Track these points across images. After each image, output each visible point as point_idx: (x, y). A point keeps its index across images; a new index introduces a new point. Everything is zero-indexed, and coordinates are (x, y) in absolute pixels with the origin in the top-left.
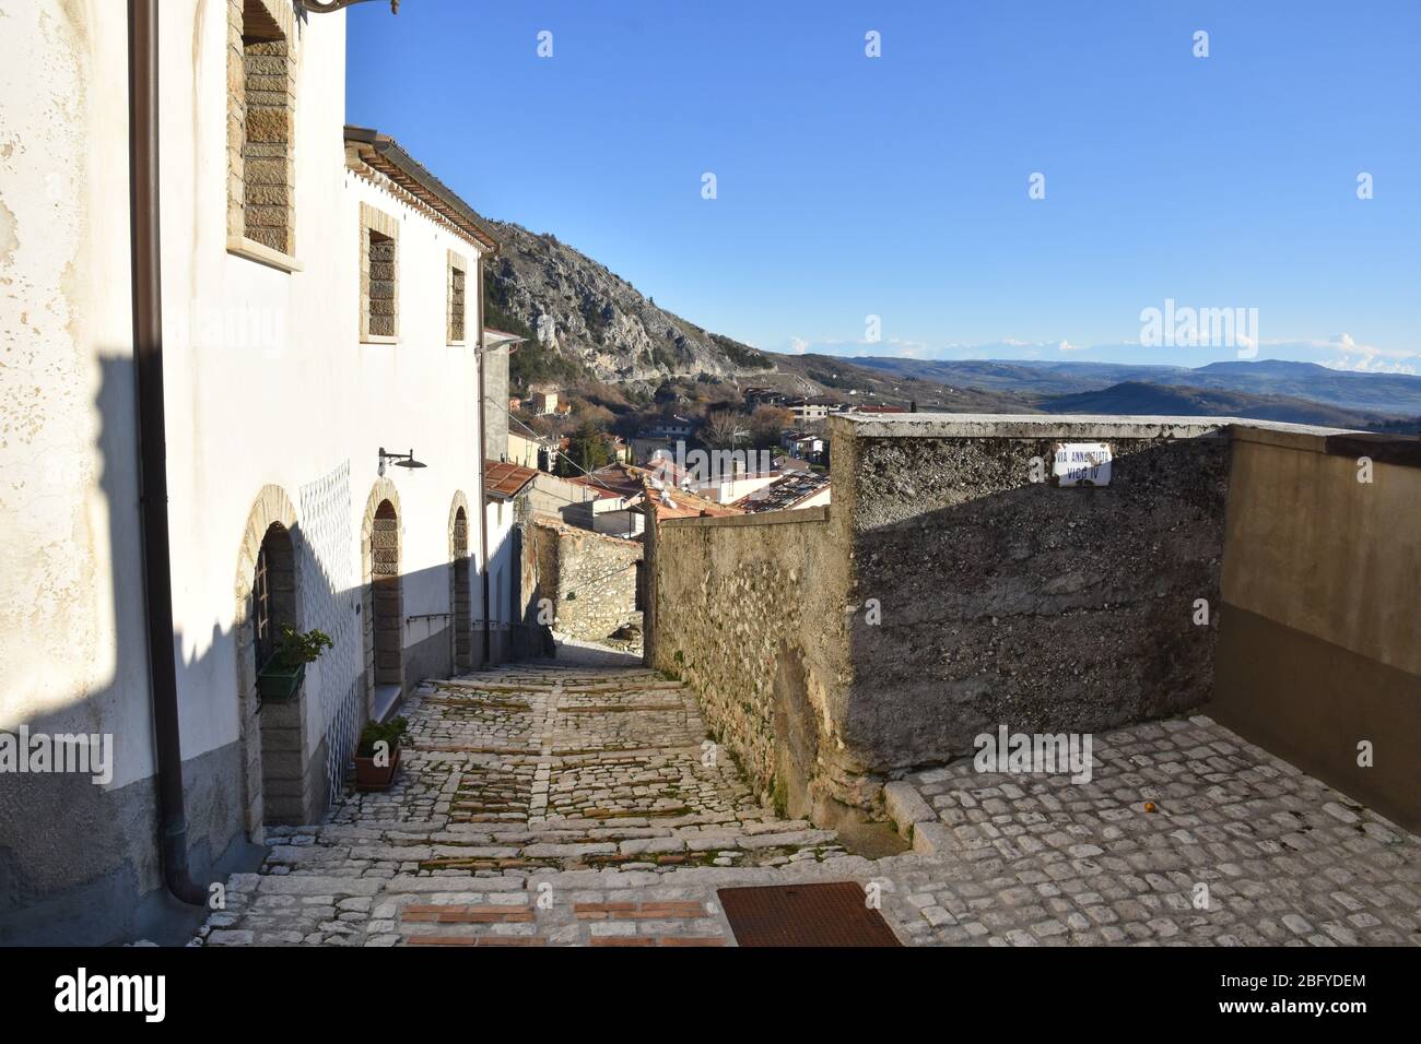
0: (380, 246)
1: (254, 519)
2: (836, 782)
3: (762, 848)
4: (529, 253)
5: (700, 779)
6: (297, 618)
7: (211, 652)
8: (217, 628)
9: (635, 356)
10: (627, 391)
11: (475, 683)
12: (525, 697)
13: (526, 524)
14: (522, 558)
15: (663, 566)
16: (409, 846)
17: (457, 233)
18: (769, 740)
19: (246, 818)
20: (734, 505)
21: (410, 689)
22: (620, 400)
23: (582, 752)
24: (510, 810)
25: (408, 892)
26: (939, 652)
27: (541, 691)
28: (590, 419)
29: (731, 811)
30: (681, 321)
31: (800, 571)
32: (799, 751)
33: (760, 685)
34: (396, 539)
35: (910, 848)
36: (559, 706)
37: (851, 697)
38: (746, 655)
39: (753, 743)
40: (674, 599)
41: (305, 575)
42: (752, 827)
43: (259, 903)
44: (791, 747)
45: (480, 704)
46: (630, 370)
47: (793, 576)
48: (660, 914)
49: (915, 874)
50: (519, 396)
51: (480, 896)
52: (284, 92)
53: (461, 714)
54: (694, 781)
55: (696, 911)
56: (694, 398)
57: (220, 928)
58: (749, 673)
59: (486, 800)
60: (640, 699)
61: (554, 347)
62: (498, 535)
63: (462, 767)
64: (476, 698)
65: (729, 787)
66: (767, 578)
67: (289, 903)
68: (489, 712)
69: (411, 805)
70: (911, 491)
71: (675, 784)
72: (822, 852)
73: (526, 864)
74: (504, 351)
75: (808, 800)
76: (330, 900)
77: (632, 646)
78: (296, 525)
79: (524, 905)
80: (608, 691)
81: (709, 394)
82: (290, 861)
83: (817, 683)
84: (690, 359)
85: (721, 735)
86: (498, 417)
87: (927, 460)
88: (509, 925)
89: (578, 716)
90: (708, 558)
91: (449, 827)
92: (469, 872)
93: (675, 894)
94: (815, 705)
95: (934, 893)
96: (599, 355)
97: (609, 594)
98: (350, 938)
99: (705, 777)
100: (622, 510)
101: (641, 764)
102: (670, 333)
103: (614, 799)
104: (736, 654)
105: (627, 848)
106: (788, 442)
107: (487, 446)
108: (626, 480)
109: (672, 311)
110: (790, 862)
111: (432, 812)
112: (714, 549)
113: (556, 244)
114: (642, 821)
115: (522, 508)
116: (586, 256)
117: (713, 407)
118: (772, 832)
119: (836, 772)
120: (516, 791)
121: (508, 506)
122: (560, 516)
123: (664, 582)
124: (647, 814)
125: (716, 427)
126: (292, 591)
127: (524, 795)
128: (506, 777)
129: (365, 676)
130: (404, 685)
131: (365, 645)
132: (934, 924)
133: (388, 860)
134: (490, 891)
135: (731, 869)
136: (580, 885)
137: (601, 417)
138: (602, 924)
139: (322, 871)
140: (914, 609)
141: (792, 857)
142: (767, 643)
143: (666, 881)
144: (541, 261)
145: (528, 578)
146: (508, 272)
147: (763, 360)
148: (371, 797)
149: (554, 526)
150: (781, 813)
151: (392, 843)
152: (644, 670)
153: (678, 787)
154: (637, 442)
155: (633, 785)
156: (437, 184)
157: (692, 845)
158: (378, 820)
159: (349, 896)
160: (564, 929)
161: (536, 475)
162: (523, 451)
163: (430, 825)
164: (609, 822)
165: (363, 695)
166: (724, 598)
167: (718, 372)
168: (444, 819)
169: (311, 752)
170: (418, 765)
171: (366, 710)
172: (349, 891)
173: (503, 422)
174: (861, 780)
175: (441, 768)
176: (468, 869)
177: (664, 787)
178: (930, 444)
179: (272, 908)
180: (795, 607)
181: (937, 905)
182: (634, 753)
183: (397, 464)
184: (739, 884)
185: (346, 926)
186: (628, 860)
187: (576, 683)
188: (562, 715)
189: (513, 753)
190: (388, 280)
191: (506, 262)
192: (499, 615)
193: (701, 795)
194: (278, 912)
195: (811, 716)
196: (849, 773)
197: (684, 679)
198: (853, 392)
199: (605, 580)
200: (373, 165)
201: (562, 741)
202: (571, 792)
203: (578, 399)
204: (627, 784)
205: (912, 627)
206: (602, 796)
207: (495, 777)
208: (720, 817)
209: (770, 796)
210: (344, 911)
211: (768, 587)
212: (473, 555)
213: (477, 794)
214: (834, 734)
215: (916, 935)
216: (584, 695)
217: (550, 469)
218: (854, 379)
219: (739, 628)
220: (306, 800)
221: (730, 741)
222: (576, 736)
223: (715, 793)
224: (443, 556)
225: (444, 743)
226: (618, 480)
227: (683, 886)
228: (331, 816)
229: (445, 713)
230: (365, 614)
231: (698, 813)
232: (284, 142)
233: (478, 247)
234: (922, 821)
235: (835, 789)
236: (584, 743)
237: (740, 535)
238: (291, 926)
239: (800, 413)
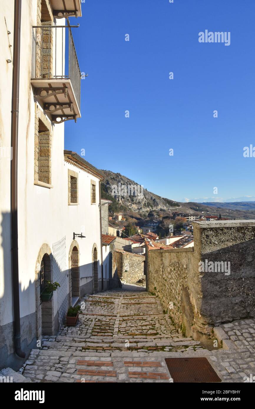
0: (73, 180)
1: (40, 253)
2: (199, 327)
3: (178, 346)
4: (113, 178)
5: (161, 324)
6: (51, 278)
7: (28, 288)
8: (30, 281)
9: (142, 204)
10: (140, 214)
11: (99, 296)
12: (113, 300)
13: (113, 251)
14: (112, 261)
15: (150, 263)
16: (80, 343)
17: (93, 175)
18: (180, 313)
19: (37, 333)
20: (170, 245)
21: (81, 298)
22: (139, 216)
23: (128, 316)
24: (108, 332)
25: (79, 356)
26: (227, 289)
27: (117, 298)
28: (130, 222)
29: (170, 334)
30: (154, 194)
31: (187, 265)
32: (188, 317)
33: (177, 297)
34: (78, 257)
35: (222, 347)
36: (122, 303)
37: (202, 302)
38: (173, 288)
39: (176, 314)
40: (153, 272)
41: (53, 267)
42: (176, 339)
43: (39, 358)
44: (186, 316)
45: (101, 302)
46: (141, 208)
47: (185, 267)
48: (148, 365)
49: (223, 356)
50: (112, 216)
51: (98, 358)
52: (49, 144)
53: (95, 305)
54: (159, 325)
55: (159, 365)
56: (159, 215)
57: (29, 365)
58: (174, 294)
59: (102, 330)
60: (144, 301)
61: (121, 203)
62: (105, 255)
63: (95, 320)
64: (99, 300)
65: (169, 327)
66: (177, 266)
67: (47, 358)
68: (103, 304)
69: (81, 330)
70: (216, 243)
71: (154, 326)
72: (196, 348)
73: (112, 349)
74: (107, 205)
75: (192, 331)
76: (58, 358)
77: (143, 285)
78: (51, 254)
79: (110, 361)
80: (135, 298)
81: (163, 214)
82: (48, 346)
83: (192, 297)
84: (157, 205)
85: (167, 311)
86: (105, 222)
87: (221, 234)
88: (106, 367)
89: (127, 305)
90: (162, 261)
91: (91, 337)
92: (96, 351)
93: (153, 359)
94: (192, 303)
95: (229, 362)
96: (133, 205)
97: (136, 270)
98: (63, 369)
99: (163, 324)
100: (140, 247)
101: (144, 320)
102: (151, 198)
103: (137, 330)
104: (170, 288)
105: (140, 345)
106: (185, 227)
107: (102, 231)
108: (141, 238)
109: (152, 192)
110: (186, 350)
111: (87, 333)
112: (164, 258)
113: (120, 175)
114: (144, 337)
115: (112, 247)
116: (128, 178)
117: (164, 218)
118: (181, 341)
119: (199, 324)
120: (110, 327)
121: (108, 247)
122: (123, 249)
123: (150, 267)
124: (146, 335)
125: (165, 223)
126: (50, 271)
127: (112, 328)
128: (107, 323)
129: (69, 294)
130: (80, 296)
131: (70, 286)
132: (229, 372)
133: (74, 347)
134: (101, 357)
135: (169, 352)
136: (126, 356)
137: (133, 221)
138: (132, 368)
139: (56, 349)
140: (220, 276)
141: (187, 349)
142: (179, 285)
143: (150, 355)
144: (116, 180)
145: (114, 266)
146: (108, 183)
147: (177, 204)
148: (70, 328)
149: (121, 252)
150: (184, 335)
151: (75, 341)
152: (146, 292)
153: (155, 327)
154: (144, 228)
155: (142, 326)
156: (87, 163)
157: (158, 345)
158: (72, 334)
159: (63, 357)
160: (121, 369)
161: (116, 238)
162: (112, 231)
163: (86, 336)
164: (135, 337)
165: (69, 299)
166: (167, 272)
167: (165, 208)
168: (90, 335)
169: (55, 315)
170: (83, 319)
171: (70, 303)
172: (63, 355)
173: (107, 224)
174: (206, 326)
175: (90, 320)
176: (95, 350)
177: (151, 327)
178: (221, 229)
179: (42, 360)
180: (186, 275)
181: (230, 366)
182: (142, 317)
183: (78, 237)
184: (171, 357)
185: (62, 365)
186: (140, 349)
187: (127, 296)
188: (123, 305)
189: (109, 316)
190: (75, 188)
191: (107, 181)
192: (106, 277)
193: (161, 329)
194: (44, 361)
195: (191, 307)
196: (203, 324)
197: (157, 295)
198: (203, 212)
199: (135, 266)
200: (71, 160)
201: (123, 313)
202: (125, 328)
203: (127, 217)
204: (141, 326)
205: (219, 281)
206: (133, 329)
207: (104, 323)
208: (166, 336)
209: (181, 330)
210: (61, 361)
211: (178, 270)
212: (99, 260)
213: (99, 328)
214: (198, 312)
215: (224, 376)
216: (129, 299)
217: (120, 236)
218: (203, 208)
219: (171, 281)
220: (53, 328)
221: (170, 313)
222: (126, 311)
223: (165, 329)
224: (90, 261)
225: (90, 313)
226: (138, 238)
227: (155, 357)
228: (60, 333)
229: (91, 304)
230: (70, 277)
231: (161, 334)
232: (48, 156)
233: (99, 179)
234: (225, 339)
235: (199, 329)
236: (129, 313)
237: (170, 255)
238: (47, 365)
239: (188, 218)
